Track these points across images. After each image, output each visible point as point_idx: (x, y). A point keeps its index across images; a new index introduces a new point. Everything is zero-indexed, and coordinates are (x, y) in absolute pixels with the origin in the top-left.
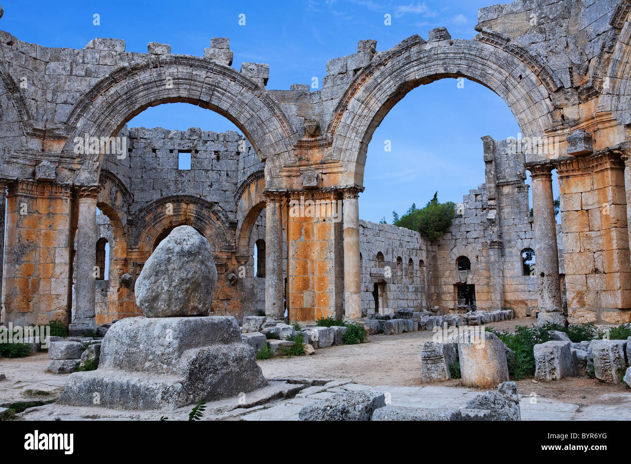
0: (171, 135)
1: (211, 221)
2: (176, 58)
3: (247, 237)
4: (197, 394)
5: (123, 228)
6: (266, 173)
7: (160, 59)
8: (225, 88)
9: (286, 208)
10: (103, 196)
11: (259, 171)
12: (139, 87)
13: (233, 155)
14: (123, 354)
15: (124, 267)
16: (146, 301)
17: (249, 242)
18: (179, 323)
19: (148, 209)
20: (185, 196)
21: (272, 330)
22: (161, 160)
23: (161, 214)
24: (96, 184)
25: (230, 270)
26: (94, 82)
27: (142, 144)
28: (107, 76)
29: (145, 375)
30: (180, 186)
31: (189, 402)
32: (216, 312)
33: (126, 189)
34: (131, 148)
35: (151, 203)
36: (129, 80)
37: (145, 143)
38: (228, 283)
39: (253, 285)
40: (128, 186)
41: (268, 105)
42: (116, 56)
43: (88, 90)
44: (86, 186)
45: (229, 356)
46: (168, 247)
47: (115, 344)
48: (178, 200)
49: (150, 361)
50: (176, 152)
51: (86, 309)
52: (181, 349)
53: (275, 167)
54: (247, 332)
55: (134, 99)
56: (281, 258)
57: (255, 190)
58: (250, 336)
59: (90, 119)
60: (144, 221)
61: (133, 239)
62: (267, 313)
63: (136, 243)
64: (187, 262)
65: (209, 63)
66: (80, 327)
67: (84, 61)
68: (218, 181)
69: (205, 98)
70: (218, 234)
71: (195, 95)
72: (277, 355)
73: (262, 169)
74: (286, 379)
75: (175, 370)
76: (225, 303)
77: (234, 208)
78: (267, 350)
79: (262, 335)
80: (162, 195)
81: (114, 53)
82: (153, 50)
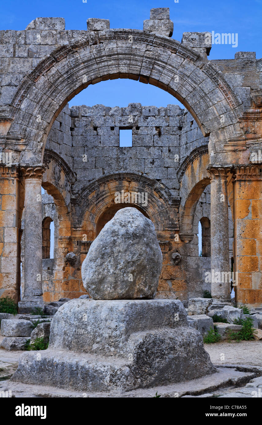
0: (111, 112)
1: (153, 199)
2: (115, 33)
3: (191, 214)
4: (145, 378)
5: (67, 207)
6: (210, 148)
7: (100, 35)
8: (165, 61)
9: (231, 184)
10: (47, 176)
11: (202, 146)
12: (79, 65)
13: (175, 129)
14: (71, 335)
15: (68, 246)
16: (93, 283)
17: (193, 220)
18: (126, 307)
19: (91, 188)
20: (127, 174)
21: (219, 312)
22: (102, 138)
23: (104, 193)
24: (41, 164)
25: (174, 249)
26: (36, 62)
27: (83, 121)
28: (48, 55)
29: (93, 357)
30: (122, 163)
31: (137, 386)
32: (160, 292)
33: (69, 168)
34: (73, 127)
35: (93, 181)
36: (70, 58)
37: (86, 121)
38: (172, 262)
39: (197, 264)
40: (70, 165)
41: (211, 76)
42: (56, 35)
43: (30, 71)
44: (31, 167)
45: (176, 340)
46: (113, 229)
47: (64, 325)
48: (120, 178)
49: (98, 343)
50: (117, 129)
51: (34, 287)
52: (128, 332)
53: (220, 141)
54: (193, 315)
55: (75, 78)
56: (227, 237)
57: (198, 166)
58: (196, 318)
59: (33, 100)
60: (87, 200)
61: (77, 217)
62: (213, 294)
63: (80, 222)
64: (133, 244)
65: (149, 35)
66: (28, 305)
67: (26, 42)
68: (160, 158)
69: (146, 73)
70: (161, 212)
71: (135, 70)
72: (225, 339)
73: (206, 144)
74: (236, 366)
75: (122, 353)
76: (169, 283)
77: (176, 185)
78: (214, 334)
79: (208, 317)
80: (104, 173)
81: (54, 32)
82: (92, 26)
